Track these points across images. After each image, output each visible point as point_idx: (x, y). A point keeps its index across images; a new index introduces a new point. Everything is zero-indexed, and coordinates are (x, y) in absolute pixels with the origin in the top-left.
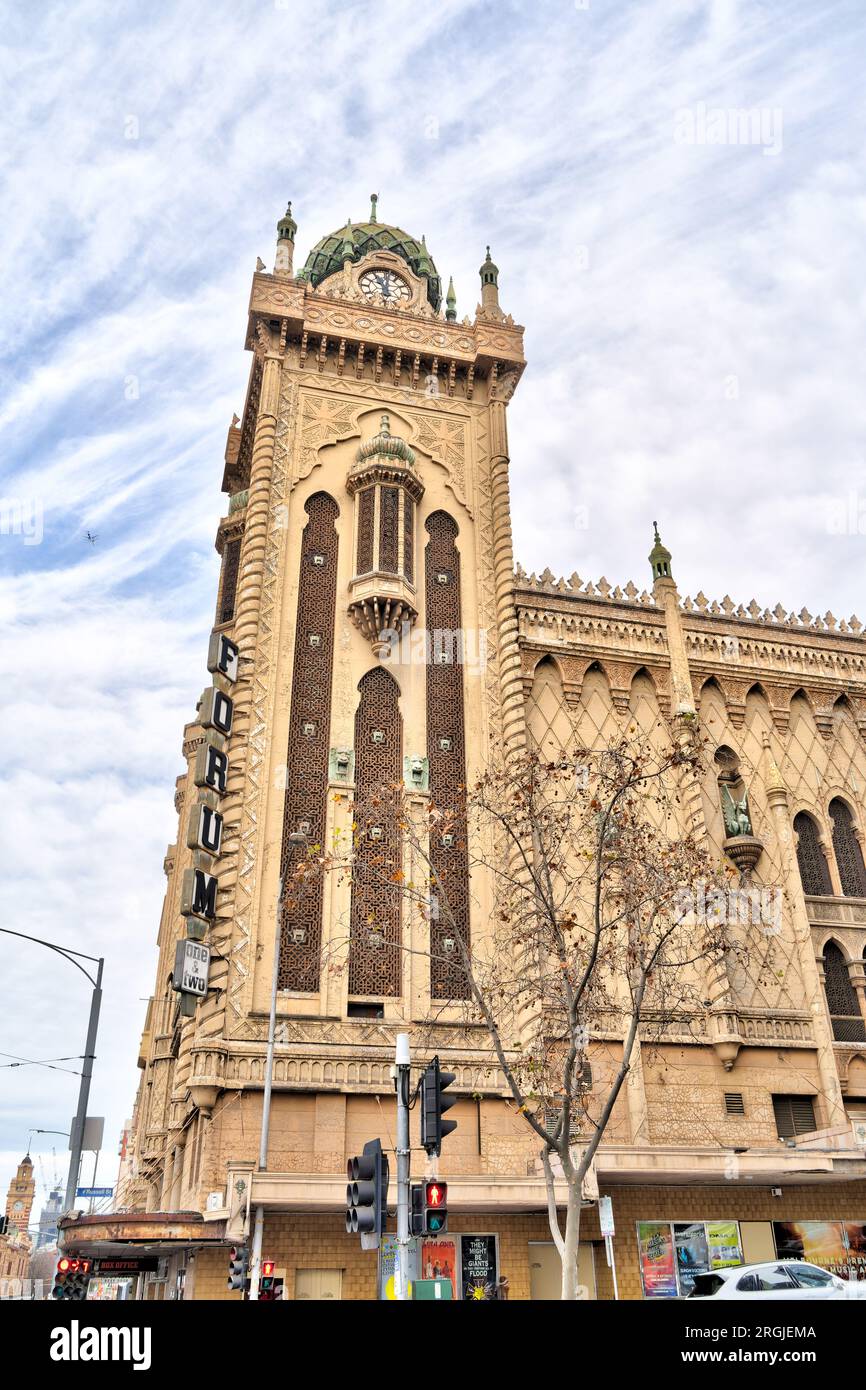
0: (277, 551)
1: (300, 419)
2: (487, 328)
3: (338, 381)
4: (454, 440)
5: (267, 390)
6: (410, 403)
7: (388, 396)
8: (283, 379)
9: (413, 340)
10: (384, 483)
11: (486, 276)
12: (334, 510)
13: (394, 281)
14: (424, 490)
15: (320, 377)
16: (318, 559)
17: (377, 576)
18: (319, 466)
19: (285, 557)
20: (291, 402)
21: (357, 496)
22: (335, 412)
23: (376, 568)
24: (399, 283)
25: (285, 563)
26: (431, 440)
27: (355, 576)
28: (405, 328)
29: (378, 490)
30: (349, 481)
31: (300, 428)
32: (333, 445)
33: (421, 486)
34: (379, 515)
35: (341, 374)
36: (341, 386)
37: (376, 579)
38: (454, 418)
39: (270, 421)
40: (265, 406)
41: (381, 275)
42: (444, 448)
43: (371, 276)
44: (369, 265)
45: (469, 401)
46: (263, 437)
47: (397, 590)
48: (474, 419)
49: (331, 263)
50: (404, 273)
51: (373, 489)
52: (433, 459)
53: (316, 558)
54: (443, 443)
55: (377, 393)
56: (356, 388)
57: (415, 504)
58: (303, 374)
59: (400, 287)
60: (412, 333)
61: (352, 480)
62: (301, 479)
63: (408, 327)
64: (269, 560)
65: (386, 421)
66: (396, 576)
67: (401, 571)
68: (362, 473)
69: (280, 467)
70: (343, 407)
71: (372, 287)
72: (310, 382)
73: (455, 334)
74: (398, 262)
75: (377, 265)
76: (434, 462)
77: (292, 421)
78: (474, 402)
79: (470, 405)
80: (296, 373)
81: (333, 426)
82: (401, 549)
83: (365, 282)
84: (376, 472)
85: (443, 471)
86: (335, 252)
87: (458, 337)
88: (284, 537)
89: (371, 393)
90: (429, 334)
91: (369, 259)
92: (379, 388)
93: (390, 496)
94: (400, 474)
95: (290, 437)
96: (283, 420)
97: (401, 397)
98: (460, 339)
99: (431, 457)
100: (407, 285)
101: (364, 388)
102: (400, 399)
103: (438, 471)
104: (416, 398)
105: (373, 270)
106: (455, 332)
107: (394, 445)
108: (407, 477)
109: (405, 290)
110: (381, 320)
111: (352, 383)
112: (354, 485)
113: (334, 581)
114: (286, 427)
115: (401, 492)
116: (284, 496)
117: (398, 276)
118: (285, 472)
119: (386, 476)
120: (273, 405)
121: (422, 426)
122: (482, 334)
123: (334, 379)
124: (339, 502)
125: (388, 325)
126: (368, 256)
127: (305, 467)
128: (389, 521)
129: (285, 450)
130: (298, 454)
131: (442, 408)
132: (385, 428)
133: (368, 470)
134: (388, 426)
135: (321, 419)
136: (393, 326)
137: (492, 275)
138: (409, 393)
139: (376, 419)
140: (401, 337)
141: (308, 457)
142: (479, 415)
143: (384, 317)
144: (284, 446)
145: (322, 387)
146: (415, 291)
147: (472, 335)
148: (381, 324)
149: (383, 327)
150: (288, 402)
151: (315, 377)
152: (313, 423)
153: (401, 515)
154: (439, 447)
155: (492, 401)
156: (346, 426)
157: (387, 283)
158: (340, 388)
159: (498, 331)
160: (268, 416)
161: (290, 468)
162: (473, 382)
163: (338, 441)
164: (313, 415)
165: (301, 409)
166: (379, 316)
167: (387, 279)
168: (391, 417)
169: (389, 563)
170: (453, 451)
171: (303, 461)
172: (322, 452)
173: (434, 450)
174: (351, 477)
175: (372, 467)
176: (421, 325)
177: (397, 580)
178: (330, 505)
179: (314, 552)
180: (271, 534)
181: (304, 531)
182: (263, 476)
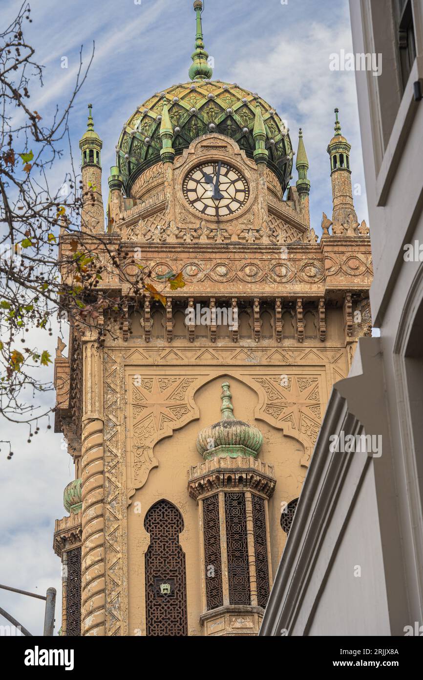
0: (119, 589)
1: (130, 411)
2: (336, 249)
3: (168, 350)
4: (308, 401)
5: (89, 384)
6: (253, 362)
7: (227, 358)
8: (105, 362)
9: (249, 279)
10: (227, 489)
11: (335, 157)
12: (178, 522)
13: (226, 175)
14: (275, 482)
15: (148, 349)
16: (165, 588)
17: (228, 611)
18: (156, 467)
19: (129, 596)
20: (118, 390)
21: (200, 503)
22: (169, 391)
23: (226, 602)
24: (233, 176)
25: (129, 603)
26: (280, 407)
27: (204, 611)
28: (239, 265)
29: (221, 498)
30: (189, 486)
31: (130, 422)
32: (169, 437)
33: (271, 480)
34: (225, 532)
35: (170, 340)
36: (172, 355)
37: (227, 615)
38: (307, 371)
39: (97, 425)
40: (89, 407)
41: (209, 170)
42: (296, 416)
43: (198, 175)
44: (194, 160)
45: (322, 345)
46: (90, 448)
47: (251, 625)
48: (330, 367)
49: (150, 151)
50: (237, 162)
51: (216, 496)
52: (285, 433)
53: (163, 586)
54: (295, 409)
55: (214, 357)
56: (189, 354)
57: (266, 502)
58: (127, 349)
59: (233, 182)
60: (247, 270)
61: (193, 485)
62: (137, 490)
63: (243, 262)
64: (111, 601)
65: (228, 393)
66: (249, 608)
67: (254, 602)
68: (203, 478)
69: (113, 479)
70: (176, 384)
71: (200, 191)
72: (136, 358)
73: (299, 260)
74: (229, 148)
75: (203, 159)
76: (286, 436)
77: (121, 415)
78: (328, 344)
79: (324, 349)
80: (120, 349)
81: (167, 411)
82: (253, 570)
83: (191, 185)
84: (218, 478)
85: (297, 446)
86: (152, 138)
87: (302, 263)
88: (125, 569)
89: (207, 359)
90: (267, 266)
91: (194, 152)
92: (216, 349)
93: (235, 503)
94: (244, 476)
95: (121, 437)
96: (111, 417)
97: (242, 355)
98: (305, 266)
99: (282, 430)
100: (242, 177)
101: (199, 353)
102: (242, 359)
103: (291, 446)
104: (260, 354)
105: (199, 166)
106: (298, 256)
107: (236, 435)
108: (252, 477)
109: (240, 185)
110: (210, 259)
111: (185, 349)
112: (196, 490)
113: (185, 613)
114: (115, 425)
115: (248, 496)
116: (120, 517)
117: (231, 167)
118: (120, 485)
119: (229, 479)
120: (97, 404)
121: (270, 389)
122: (331, 259)
123: (164, 348)
124: (181, 511)
125: (218, 265)
126: (191, 149)
127: (141, 472)
128: (237, 537)
129: (116, 456)
130: (131, 458)
131: (291, 361)
132: (226, 403)
133: (208, 476)
134: (230, 398)
135: (154, 405)
136: (224, 265)
137: (341, 156)
138: (251, 349)
139: (215, 392)
140: (236, 279)
141: (142, 459)
142: (336, 361)
143: (214, 255)
144: (114, 450)
145: (150, 361)
146: (252, 185)
147: (319, 256)
148: (210, 266)
149: (213, 270)
150: (114, 391)
151: (141, 350)
152: (145, 412)
153: (250, 526)
154: (290, 415)
155: (350, 343)
156: (182, 408)
157: (218, 181)
158: (172, 359)
159: (350, 249)
160: (93, 420)
161: (124, 478)
162: (325, 320)
163: (174, 431)
164: (144, 402)
165: (130, 397)
166: (208, 256)
167: (218, 174)
168: (233, 384)
169: (240, 593)
170: (307, 417)
171: (138, 465)
172: (158, 447)
173: (285, 420)
174: (192, 482)
175: (213, 472)
176: (258, 256)
177: (250, 613)
178: (172, 515)
179: (160, 580)
180: (111, 569)
181: (146, 555)
182: (94, 500)
